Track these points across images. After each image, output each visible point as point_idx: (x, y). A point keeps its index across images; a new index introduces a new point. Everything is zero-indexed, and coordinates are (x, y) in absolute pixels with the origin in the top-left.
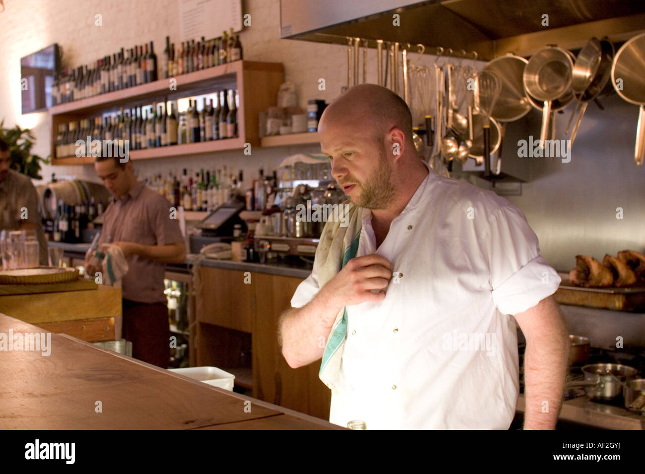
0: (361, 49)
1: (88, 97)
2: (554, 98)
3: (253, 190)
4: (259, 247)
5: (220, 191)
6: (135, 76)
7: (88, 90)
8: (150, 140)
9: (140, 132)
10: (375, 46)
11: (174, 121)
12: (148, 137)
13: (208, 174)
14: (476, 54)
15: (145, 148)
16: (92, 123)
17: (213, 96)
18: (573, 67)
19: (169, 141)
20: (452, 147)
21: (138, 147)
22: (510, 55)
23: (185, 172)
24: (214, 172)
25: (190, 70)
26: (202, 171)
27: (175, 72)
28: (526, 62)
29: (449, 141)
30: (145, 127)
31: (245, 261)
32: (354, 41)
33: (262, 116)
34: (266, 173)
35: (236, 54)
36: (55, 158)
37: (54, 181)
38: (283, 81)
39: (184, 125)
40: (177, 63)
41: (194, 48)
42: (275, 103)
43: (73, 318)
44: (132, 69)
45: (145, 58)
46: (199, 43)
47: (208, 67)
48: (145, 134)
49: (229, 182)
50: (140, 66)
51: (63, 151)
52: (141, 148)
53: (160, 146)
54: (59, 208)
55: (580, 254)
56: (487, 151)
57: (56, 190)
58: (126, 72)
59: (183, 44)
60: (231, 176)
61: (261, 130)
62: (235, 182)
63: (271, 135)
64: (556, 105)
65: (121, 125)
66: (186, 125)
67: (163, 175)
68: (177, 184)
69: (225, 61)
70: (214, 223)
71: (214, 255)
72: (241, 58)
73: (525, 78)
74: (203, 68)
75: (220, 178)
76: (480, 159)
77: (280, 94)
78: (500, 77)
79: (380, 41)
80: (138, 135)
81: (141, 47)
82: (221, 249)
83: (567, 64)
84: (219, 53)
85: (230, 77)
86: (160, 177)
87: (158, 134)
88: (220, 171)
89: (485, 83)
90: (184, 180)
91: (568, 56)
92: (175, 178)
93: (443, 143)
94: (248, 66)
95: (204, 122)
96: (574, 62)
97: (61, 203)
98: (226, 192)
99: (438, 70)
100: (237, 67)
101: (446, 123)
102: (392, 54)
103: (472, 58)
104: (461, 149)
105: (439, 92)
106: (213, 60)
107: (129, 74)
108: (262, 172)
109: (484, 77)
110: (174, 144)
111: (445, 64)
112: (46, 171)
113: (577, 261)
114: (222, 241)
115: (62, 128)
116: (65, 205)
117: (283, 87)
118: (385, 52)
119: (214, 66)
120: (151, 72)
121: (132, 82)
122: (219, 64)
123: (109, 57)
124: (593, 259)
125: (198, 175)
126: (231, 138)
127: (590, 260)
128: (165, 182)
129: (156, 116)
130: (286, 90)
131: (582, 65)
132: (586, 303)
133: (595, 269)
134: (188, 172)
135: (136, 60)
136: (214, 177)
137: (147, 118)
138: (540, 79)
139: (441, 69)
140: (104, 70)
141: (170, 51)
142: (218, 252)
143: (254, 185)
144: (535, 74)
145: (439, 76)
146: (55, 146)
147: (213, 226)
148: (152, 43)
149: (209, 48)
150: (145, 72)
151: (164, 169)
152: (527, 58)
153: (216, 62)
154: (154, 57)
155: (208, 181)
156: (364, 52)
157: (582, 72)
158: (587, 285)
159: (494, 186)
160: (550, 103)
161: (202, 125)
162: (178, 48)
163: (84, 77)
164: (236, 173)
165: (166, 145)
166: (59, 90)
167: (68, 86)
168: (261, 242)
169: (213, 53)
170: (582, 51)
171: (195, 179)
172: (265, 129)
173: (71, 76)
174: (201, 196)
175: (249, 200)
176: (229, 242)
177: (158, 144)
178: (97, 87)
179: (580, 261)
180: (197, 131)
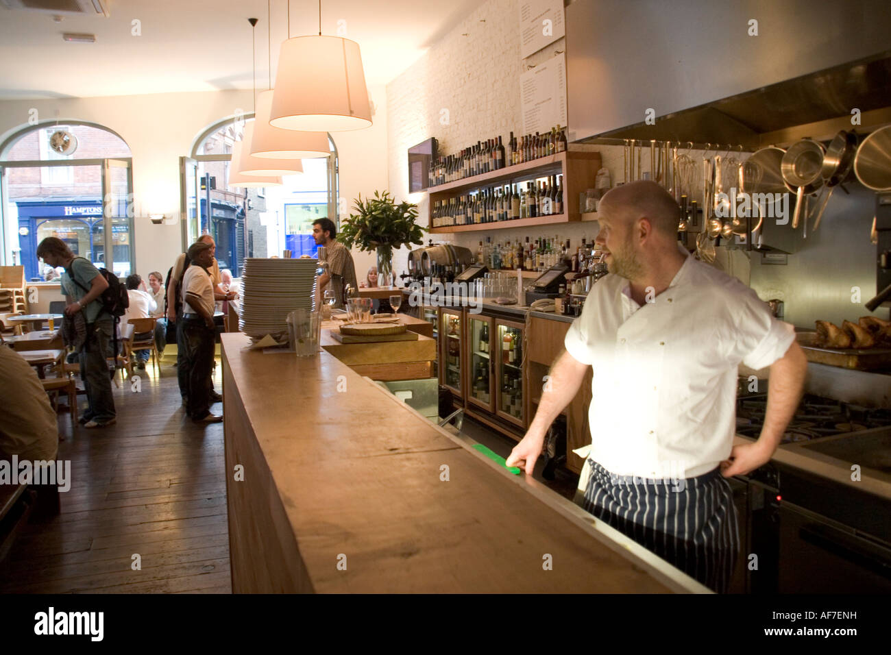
0: (636, 148)
1: (455, 180)
2: (807, 184)
3: (577, 255)
4: (573, 303)
5: (553, 255)
6: (488, 163)
7: (455, 175)
8: (499, 214)
9: (492, 208)
10: (649, 145)
11: (517, 200)
12: (498, 212)
13: (544, 241)
14: (741, 147)
15: (496, 221)
16: (458, 200)
17: (545, 179)
18: (824, 157)
19: (513, 215)
20: (717, 226)
21: (491, 220)
22: (771, 147)
23: (527, 240)
24: (549, 240)
25: (528, 159)
26: (540, 239)
27: (517, 160)
28: (785, 151)
29: (714, 222)
30: (496, 204)
31: (563, 314)
32: (630, 142)
33: (582, 195)
34: (587, 242)
35: (561, 146)
36: (432, 228)
37: (431, 245)
38: (601, 167)
39: (524, 203)
40: (519, 154)
41: (531, 141)
42: (593, 186)
43: (400, 361)
44: (486, 158)
45: (495, 149)
46: (534, 137)
47: (541, 157)
48: (496, 210)
49: (560, 248)
50: (491, 156)
51: (438, 222)
52: (493, 221)
53: (507, 219)
54: (433, 267)
55: (820, 319)
56: (749, 229)
57: (430, 252)
58: (482, 160)
59: (523, 137)
60: (561, 244)
61: (581, 208)
62: (564, 249)
63: (588, 212)
64: (809, 189)
65: (479, 202)
66: (526, 203)
67: (512, 242)
68: (522, 249)
69: (553, 152)
70: (544, 282)
71: (541, 309)
72: (566, 149)
73: (783, 167)
74: (537, 158)
75: (553, 245)
76: (743, 236)
77: (597, 177)
78: (762, 166)
79: (653, 141)
80: (491, 211)
81: (493, 140)
82: (548, 304)
83: (819, 154)
84: (549, 146)
85: (558, 165)
86: (509, 243)
87: (504, 210)
88: (553, 239)
89: (747, 172)
90: (527, 246)
91: (821, 148)
92: (520, 244)
93: (709, 223)
94: (570, 156)
95: (539, 201)
96: (825, 152)
97: (434, 263)
98: (557, 256)
99: (705, 162)
100: (562, 157)
101: (712, 206)
102: (664, 151)
103: (738, 150)
104: (726, 227)
105: (706, 180)
106: (545, 151)
107: (483, 162)
108: (584, 241)
109: (748, 167)
110: (517, 218)
111: (711, 157)
112: (426, 237)
113: (817, 325)
114: (549, 297)
115: (437, 204)
116: (436, 264)
117: (600, 172)
118: (657, 149)
119: (545, 156)
120: (499, 160)
121: (486, 169)
122: (549, 155)
123: (470, 148)
124: (831, 324)
125: (537, 242)
126: (558, 214)
127: (828, 324)
128: (513, 248)
129: (504, 195)
130: (602, 174)
131: (832, 156)
132: (825, 361)
133: (832, 332)
134: (530, 240)
135: (488, 151)
136: (549, 244)
137: (497, 197)
138: (796, 168)
139: (709, 161)
140: (466, 159)
141: (513, 143)
142: (545, 305)
143: (578, 251)
144: (792, 164)
145: (707, 167)
146: (432, 218)
147: (542, 285)
148: (500, 137)
149: (542, 141)
150: (496, 160)
151: (512, 237)
152: (786, 149)
153: (547, 153)
154: (502, 149)
155: (544, 247)
156: (639, 151)
157: (831, 162)
158: (825, 346)
159: (764, 257)
160: (803, 188)
161: (537, 203)
162: (519, 141)
163: (452, 164)
164: (565, 242)
165: (511, 219)
166: (434, 175)
167: (440, 171)
168: (575, 299)
169: (545, 146)
170: (831, 143)
171: (535, 245)
172: (585, 208)
173: (443, 163)
174: (539, 259)
175: (574, 263)
176: (553, 298)
177: (505, 219)
178: (461, 173)
179: (820, 326)
180: (533, 207)
